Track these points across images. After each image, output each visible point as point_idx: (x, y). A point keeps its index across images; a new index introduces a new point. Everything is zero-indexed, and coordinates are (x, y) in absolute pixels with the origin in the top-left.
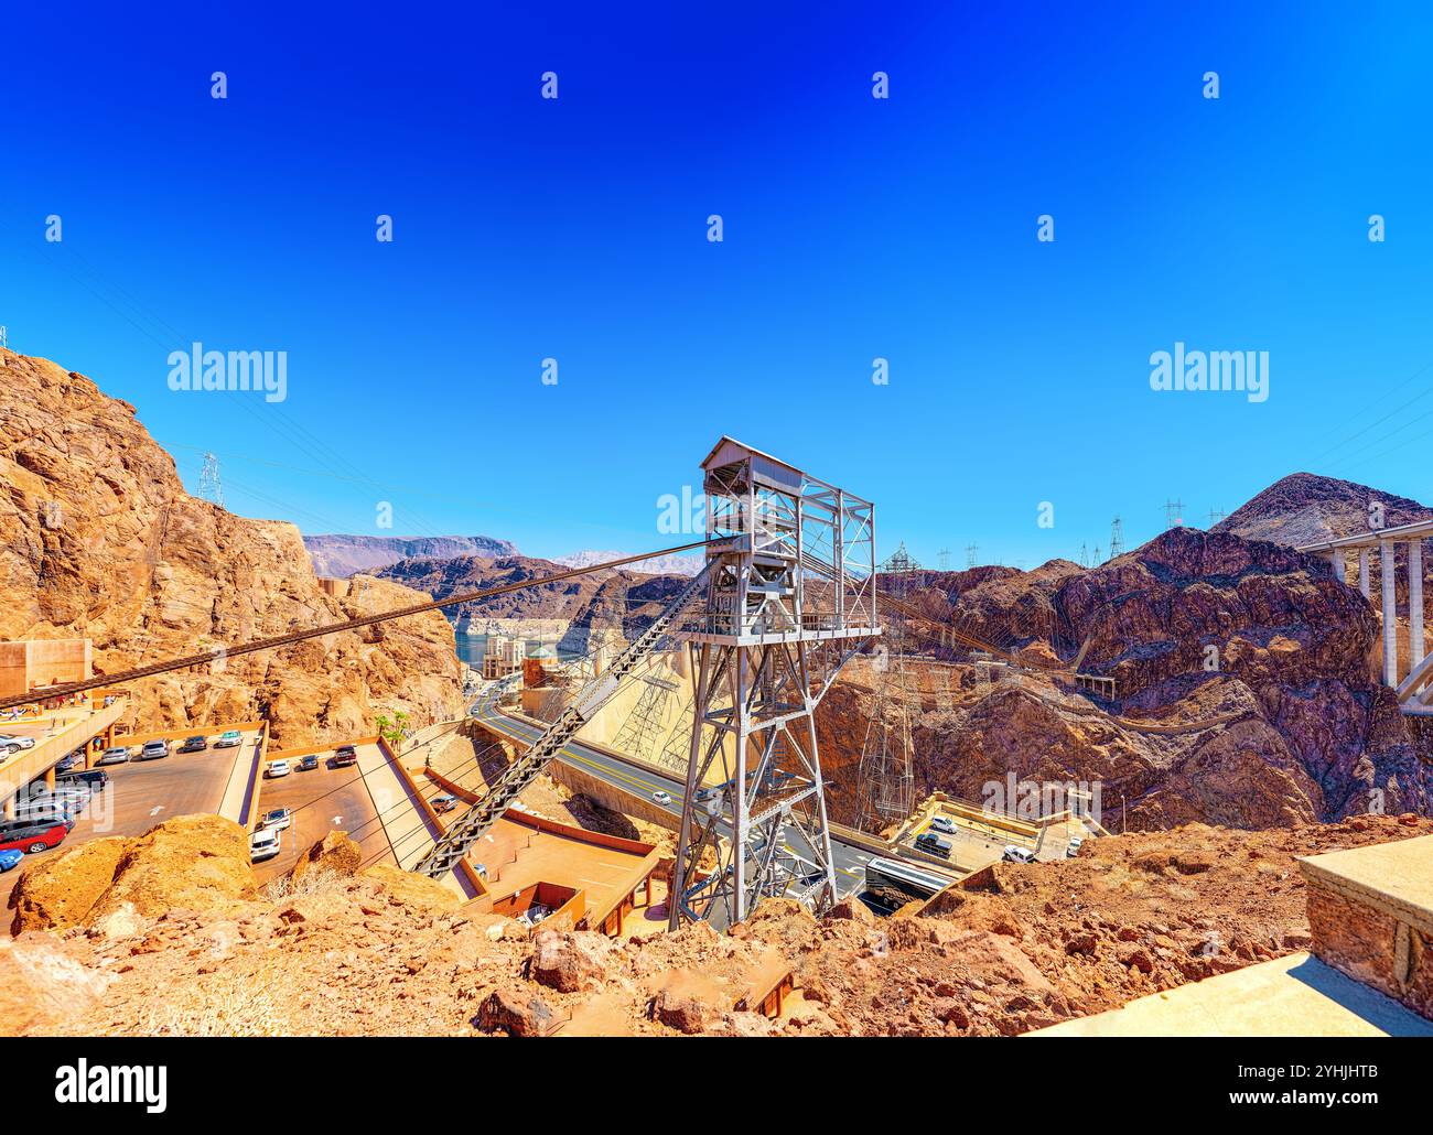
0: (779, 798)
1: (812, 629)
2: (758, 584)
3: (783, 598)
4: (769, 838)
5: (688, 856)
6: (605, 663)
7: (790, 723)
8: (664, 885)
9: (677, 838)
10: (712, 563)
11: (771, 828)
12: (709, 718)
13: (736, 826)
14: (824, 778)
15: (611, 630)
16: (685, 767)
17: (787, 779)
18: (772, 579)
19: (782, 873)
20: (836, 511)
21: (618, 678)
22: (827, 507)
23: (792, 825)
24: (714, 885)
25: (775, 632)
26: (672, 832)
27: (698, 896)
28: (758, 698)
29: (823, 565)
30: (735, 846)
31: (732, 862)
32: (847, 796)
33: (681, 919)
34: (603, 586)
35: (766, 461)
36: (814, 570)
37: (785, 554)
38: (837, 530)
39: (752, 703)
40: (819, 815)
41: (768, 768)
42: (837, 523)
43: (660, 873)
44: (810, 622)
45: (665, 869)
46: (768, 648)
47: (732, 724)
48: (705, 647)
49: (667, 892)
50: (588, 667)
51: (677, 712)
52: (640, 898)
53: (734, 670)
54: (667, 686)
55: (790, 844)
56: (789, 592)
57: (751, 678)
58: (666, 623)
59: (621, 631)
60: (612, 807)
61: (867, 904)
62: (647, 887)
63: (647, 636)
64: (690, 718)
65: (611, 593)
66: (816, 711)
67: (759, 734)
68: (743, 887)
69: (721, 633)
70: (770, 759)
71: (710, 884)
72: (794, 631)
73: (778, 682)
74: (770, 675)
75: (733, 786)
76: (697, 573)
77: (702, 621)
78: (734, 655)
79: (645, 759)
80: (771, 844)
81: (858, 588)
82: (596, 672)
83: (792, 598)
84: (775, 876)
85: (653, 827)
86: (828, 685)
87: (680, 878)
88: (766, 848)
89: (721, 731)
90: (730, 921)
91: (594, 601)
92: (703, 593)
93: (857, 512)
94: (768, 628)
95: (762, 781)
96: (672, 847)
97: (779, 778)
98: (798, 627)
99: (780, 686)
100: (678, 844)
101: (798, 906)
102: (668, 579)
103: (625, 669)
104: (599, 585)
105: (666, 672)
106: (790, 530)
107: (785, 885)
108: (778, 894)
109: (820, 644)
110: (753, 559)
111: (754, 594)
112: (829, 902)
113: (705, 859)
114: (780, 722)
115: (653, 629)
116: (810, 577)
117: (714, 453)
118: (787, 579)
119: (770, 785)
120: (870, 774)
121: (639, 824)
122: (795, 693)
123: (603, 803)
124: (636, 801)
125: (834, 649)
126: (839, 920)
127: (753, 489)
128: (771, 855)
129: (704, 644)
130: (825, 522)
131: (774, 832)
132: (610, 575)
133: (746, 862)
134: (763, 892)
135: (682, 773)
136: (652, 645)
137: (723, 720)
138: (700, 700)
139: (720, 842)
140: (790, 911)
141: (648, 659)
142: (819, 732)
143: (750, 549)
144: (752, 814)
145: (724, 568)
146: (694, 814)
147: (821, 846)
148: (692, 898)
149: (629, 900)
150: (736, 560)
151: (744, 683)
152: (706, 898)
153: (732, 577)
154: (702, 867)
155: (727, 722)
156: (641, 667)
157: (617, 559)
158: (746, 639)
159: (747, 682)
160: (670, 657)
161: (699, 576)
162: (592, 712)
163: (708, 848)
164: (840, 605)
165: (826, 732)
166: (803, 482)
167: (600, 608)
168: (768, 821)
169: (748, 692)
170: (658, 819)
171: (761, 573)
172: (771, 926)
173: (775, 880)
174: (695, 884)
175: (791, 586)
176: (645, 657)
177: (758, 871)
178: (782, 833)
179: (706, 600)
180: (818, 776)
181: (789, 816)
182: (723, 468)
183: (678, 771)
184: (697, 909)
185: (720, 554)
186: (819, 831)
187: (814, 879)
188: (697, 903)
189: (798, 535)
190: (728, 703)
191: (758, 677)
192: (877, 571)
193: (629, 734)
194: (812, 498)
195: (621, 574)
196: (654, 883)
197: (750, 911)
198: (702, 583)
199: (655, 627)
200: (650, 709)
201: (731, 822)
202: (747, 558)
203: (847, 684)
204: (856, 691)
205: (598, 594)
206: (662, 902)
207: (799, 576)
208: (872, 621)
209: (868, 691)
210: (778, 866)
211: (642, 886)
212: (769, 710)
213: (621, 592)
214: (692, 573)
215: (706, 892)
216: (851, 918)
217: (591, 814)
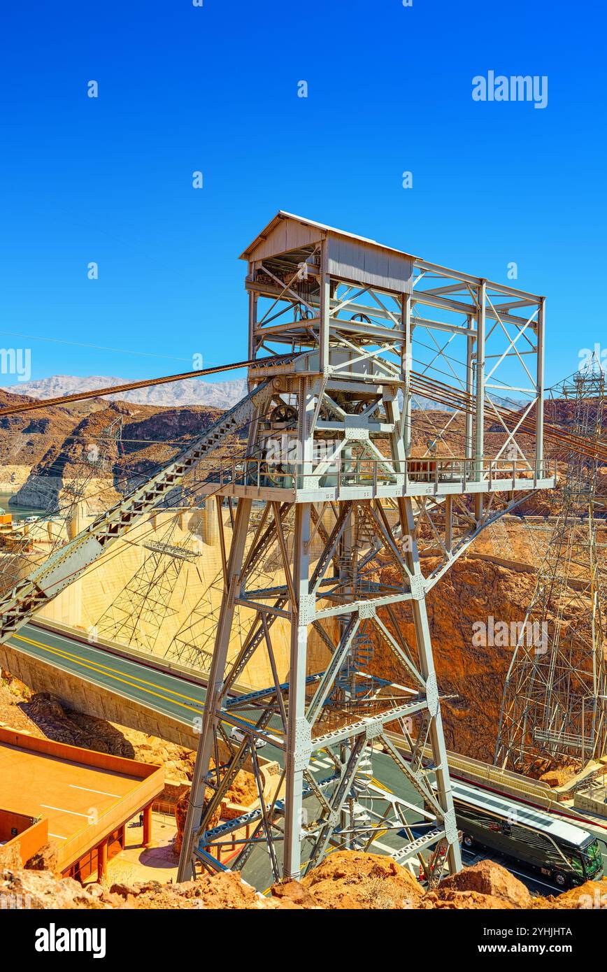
0: (363, 713)
1: (425, 480)
2: (333, 417)
3: (375, 437)
4: (344, 767)
5: (211, 785)
6: (83, 523)
7: (382, 610)
8: (172, 821)
9: (193, 758)
10: (257, 391)
11: (348, 754)
12: (246, 598)
13: (289, 747)
14: (441, 690)
15: (94, 480)
16: (208, 663)
17: (376, 687)
18: (358, 410)
19: (365, 818)
20: (474, 311)
21: (102, 542)
22: (457, 305)
23: (385, 751)
24: (253, 827)
25: (359, 483)
26: (187, 750)
27: (227, 838)
28: (329, 573)
29: (446, 389)
30: (288, 773)
31: (282, 796)
32: (480, 717)
33: (198, 869)
34: (84, 423)
35: (351, 245)
36: (430, 397)
37: (381, 377)
38: (473, 340)
39: (319, 580)
40: (432, 740)
41: (344, 670)
42: (473, 327)
43: (165, 804)
44: (418, 470)
45: (174, 799)
46: (346, 506)
47: (286, 608)
48: (243, 505)
49: (176, 830)
50: (58, 527)
51: (196, 590)
52: (134, 835)
53: (289, 536)
54: (180, 554)
55: (379, 777)
56: (386, 428)
57: (318, 544)
58: (180, 471)
59: (111, 481)
60: (92, 712)
61: (516, 876)
62: (144, 821)
63: (149, 488)
64: (217, 598)
65: (96, 431)
66: (429, 597)
67: (331, 623)
68: (298, 833)
69: (268, 485)
70: (348, 658)
71: (247, 824)
72: (393, 482)
73: (363, 553)
74: (350, 542)
75: (286, 692)
76: (233, 404)
77: (239, 468)
78: (291, 514)
79: (143, 650)
80: (347, 776)
81: (511, 420)
82: (70, 535)
83: (391, 437)
84: (352, 821)
85: (156, 742)
86: (453, 559)
87: (196, 814)
88: (338, 781)
89: (265, 617)
90: (276, 876)
91: (69, 442)
92: (243, 431)
93: (511, 312)
94: (348, 478)
95: (334, 687)
96: (186, 769)
97: (363, 683)
98: (400, 478)
99: (367, 559)
100: (195, 766)
101: (392, 866)
102: (186, 413)
103: (115, 530)
104: (78, 422)
105: (180, 536)
106: (390, 341)
107: (372, 835)
108: (357, 847)
109: (439, 501)
110: (326, 384)
111: (326, 432)
112: (446, 866)
113: (240, 790)
114: (367, 608)
115: (160, 478)
116: (422, 408)
117: (264, 237)
118: (382, 412)
119: (348, 694)
120: (524, 690)
121: (134, 737)
122: (393, 569)
123: (78, 706)
124: (128, 704)
125: (464, 509)
126: (467, 893)
127: (327, 286)
128: (348, 792)
129: (241, 500)
130: (453, 329)
131: (353, 760)
132: (95, 408)
133: (304, 798)
134: (332, 842)
135: (202, 668)
136: (156, 500)
137: (271, 603)
138: (233, 574)
139: (263, 768)
140: (378, 871)
141: (152, 518)
142: (432, 624)
143: (321, 371)
144: (316, 733)
145: (276, 398)
146: (220, 727)
147: (434, 785)
148: (216, 841)
149: (117, 837)
150: (297, 386)
151: (306, 553)
152: (239, 842)
153: (290, 409)
154: (233, 800)
155: (277, 605)
156: (140, 527)
157: (108, 385)
158: (310, 492)
159: (311, 551)
160: (187, 517)
161: (235, 409)
162: (60, 586)
163: (242, 775)
164: (475, 447)
165: (446, 625)
166: (415, 271)
167: (79, 451)
168: (343, 743)
169: (312, 567)
170: (163, 730)
171: (339, 404)
172: (345, 889)
173: (353, 827)
174: (221, 823)
175: (389, 419)
176: (147, 516)
177: (324, 812)
178: (368, 763)
179: (246, 441)
180: (431, 686)
181: (379, 739)
182: (278, 257)
183: (196, 668)
184: (224, 857)
185: (271, 378)
186: (430, 763)
187: (420, 832)
188: (224, 848)
189: (403, 348)
190: (279, 579)
191: (329, 545)
192: (545, 396)
193: (120, 616)
194: (431, 295)
195: (113, 406)
196: (155, 818)
197: (310, 866)
198: (240, 418)
199: (162, 476)
200: (152, 584)
201: (282, 742)
202: (316, 382)
203: (485, 559)
204: (502, 569)
205: (75, 433)
206: (167, 844)
207: (403, 406)
208: (536, 469)
209: (523, 569)
210: (358, 808)
211: (136, 819)
212: (348, 590)
213: (111, 430)
214: (225, 404)
215: (240, 834)
216: (489, 893)
217: (62, 720)
